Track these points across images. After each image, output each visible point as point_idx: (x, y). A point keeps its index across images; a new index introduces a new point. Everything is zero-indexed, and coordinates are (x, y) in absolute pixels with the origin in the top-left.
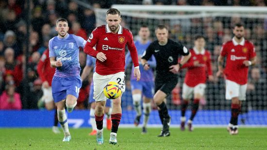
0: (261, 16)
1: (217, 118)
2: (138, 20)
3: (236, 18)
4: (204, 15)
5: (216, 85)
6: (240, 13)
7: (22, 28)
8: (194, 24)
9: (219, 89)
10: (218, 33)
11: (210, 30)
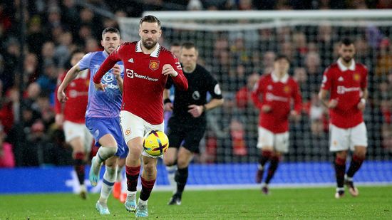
0: (362, 24)
1: (301, 174)
2: (182, 33)
3: (325, 27)
4: (278, 24)
5: (298, 126)
6: (331, 19)
7: (13, 49)
8: (264, 38)
9: (303, 131)
10: (299, 50)
11: (287, 45)
